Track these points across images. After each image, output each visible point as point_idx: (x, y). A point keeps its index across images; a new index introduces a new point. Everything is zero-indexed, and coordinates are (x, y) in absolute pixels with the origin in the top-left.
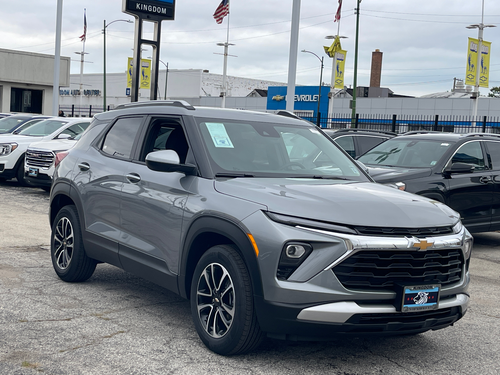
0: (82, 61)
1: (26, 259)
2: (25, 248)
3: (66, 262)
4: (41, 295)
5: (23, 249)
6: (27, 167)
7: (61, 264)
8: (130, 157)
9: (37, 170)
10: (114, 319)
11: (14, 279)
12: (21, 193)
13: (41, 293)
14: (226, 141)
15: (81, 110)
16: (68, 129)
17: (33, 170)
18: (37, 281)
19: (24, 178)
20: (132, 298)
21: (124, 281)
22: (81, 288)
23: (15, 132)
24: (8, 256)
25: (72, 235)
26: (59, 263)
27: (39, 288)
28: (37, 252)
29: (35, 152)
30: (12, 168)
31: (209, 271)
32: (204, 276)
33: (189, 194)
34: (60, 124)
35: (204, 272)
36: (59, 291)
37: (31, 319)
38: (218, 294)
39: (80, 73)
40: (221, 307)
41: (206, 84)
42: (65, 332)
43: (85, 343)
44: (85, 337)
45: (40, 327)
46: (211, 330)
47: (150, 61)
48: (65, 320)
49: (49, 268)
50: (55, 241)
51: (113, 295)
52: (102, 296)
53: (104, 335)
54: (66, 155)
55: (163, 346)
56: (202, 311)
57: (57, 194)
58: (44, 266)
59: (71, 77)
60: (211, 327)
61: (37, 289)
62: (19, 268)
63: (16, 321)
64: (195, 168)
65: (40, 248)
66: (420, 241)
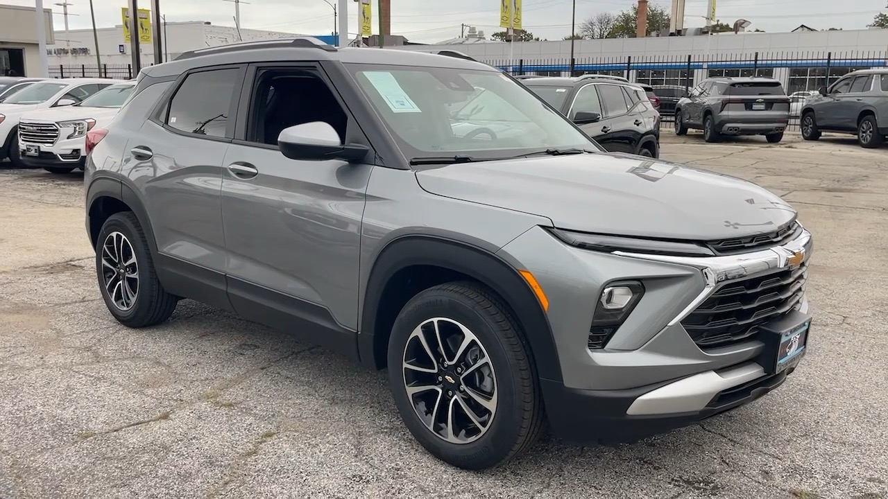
0: (66, 14)
1: (55, 289)
2: (48, 268)
3: (129, 299)
4: (98, 362)
5: (44, 270)
6: (22, 145)
7: (120, 301)
8: (226, 135)
9: (37, 148)
10: (241, 403)
11: (44, 333)
13: (97, 358)
14: (405, 101)
15: (72, 70)
16: (67, 94)
17: (32, 148)
18: (84, 332)
19: (21, 158)
20: (247, 350)
21: (219, 315)
22: (159, 338)
24: (25, 286)
25: (133, 259)
26: (116, 300)
27: (92, 346)
28: (68, 273)
29: (32, 125)
31: (428, 330)
32: (417, 338)
33: (366, 197)
34: (57, 88)
35: (418, 332)
36: (126, 350)
37: (100, 426)
38: (452, 370)
39: (64, 29)
40: (461, 392)
41: (209, 37)
42: (173, 455)
43: (218, 478)
44: (213, 462)
45: (123, 449)
46: (442, 429)
47: (149, 11)
48: (160, 418)
49: (95, 303)
50: (105, 267)
51: (214, 347)
52: (200, 352)
53: (242, 449)
54: (104, 135)
55: (358, 464)
56: (417, 397)
57: (98, 196)
58: (86, 299)
59: (55, 34)
60: (443, 425)
61: (88, 349)
62: (47, 308)
63: (73, 439)
64: (367, 151)
65: (69, 266)
66: (794, 254)
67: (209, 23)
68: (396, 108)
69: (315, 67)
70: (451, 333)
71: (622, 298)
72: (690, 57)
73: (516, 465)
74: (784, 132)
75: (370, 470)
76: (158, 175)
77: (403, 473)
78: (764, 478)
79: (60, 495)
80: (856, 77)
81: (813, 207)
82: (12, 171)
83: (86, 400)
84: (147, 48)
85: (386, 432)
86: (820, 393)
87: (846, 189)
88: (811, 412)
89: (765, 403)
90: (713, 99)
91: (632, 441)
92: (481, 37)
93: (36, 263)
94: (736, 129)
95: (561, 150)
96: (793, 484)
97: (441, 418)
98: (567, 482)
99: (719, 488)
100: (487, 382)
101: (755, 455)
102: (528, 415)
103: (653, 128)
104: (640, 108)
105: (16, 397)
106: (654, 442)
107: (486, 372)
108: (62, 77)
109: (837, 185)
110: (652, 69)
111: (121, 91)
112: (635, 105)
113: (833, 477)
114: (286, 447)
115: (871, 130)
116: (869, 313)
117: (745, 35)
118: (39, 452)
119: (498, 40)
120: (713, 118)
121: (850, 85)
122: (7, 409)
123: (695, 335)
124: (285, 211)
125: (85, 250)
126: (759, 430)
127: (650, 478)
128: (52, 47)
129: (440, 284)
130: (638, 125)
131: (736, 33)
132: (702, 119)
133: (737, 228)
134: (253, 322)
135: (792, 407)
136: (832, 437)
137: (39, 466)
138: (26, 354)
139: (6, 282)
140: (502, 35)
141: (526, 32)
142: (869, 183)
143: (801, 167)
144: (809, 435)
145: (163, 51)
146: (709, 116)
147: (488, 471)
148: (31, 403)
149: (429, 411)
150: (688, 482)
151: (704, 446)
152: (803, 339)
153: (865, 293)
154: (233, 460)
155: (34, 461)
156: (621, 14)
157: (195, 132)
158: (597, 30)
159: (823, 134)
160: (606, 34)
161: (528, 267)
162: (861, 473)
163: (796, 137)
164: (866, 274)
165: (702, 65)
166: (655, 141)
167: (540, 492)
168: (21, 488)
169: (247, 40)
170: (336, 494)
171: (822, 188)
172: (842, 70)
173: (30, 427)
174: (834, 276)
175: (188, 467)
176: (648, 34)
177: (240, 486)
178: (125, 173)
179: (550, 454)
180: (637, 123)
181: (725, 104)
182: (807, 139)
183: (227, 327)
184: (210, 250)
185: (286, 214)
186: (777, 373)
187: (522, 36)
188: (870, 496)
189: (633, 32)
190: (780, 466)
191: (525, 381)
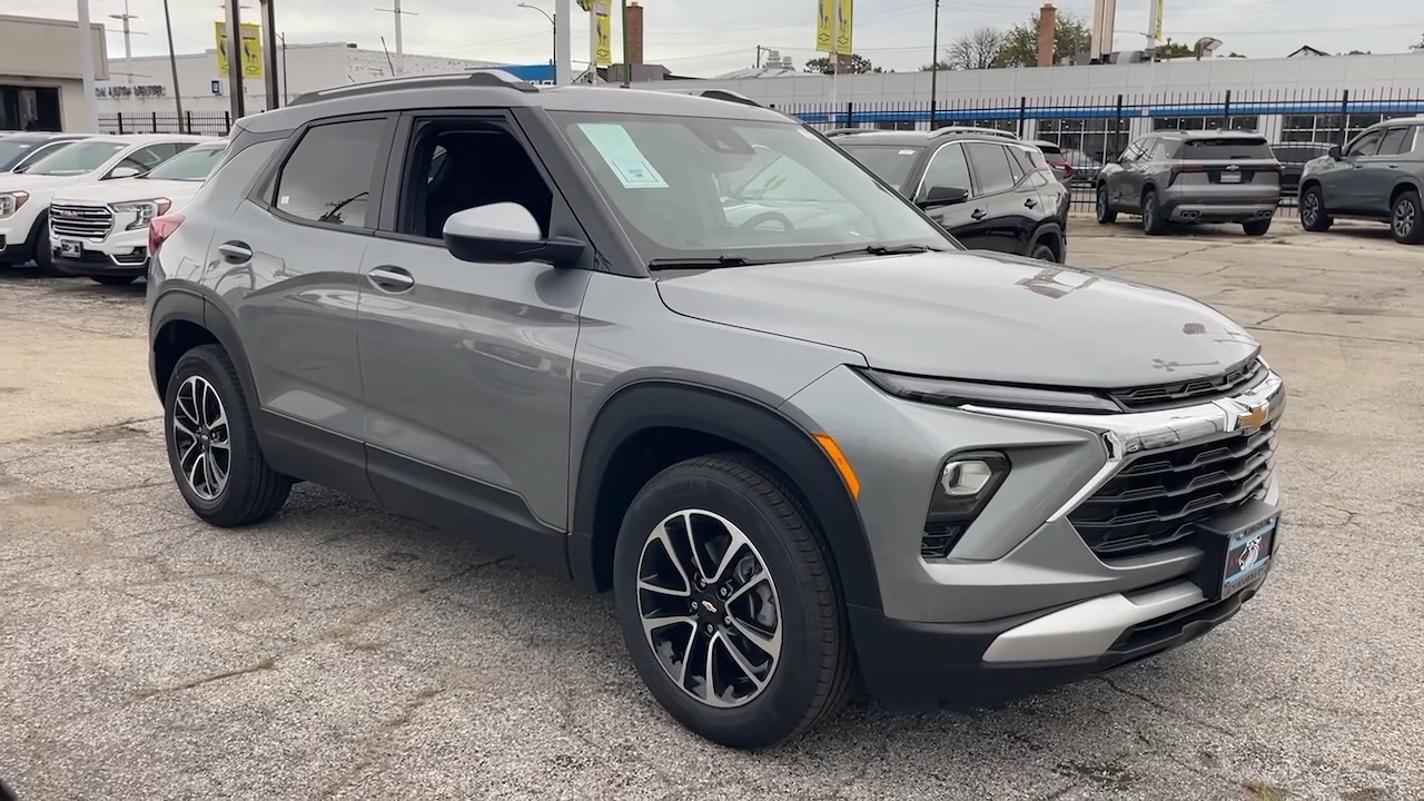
0: (127, 32)
1: (101, 466)
2: (91, 434)
3: (215, 482)
4: (166, 580)
5: (85, 437)
6: (56, 240)
7: (202, 486)
8: (366, 224)
9: (78, 245)
10: (387, 644)
11: (83, 535)
12: (50, 293)
13: (165, 573)
14: (643, 169)
15: (136, 122)
16: (127, 159)
17: (70, 245)
18: (145, 533)
19: (53, 260)
20: (400, 562)
21: (358, 508)
22: (263, 543)
23: (17, 169)
24: (55, 462)
25: (223, 420)
26: (196, 483)
27: (156, 556)
28: (122, 442)
29: (70, 208)
30: (22, 242)
31: (676, 529)
32: (658, 541)
33: (580, 321)
34: (111, 149)
35: (660, 532)
36: (209, 561)
37: (165, 679)
38: (713, 592)
39: (124, 56)
40: (726, 626)
41: (354, 68)
42: (278, 724)
43: (347, 760)
44: (340, 735)
45: (201, 715)
46: (697, 684)
47: (258, 26)
48: (261, 667)
49: (163, 487)
50: (178, 431)
51: (349, 557)
52: (325, 565)
53: (386, 715)
54: (178, 223)
55: (566, 739)
56: (661, 635)
57: (167, 320)
58: (150, 482)
59: (110, 65)
60: (699, 678)
61: (151, 560)
62: (88, 496)
63: (123, 699)
64: (582, 248)
65: (126, 430)
66: (1251, 410)
67: (354, 46)
68: (630, 183)
69: (504, 117)
70: (712, 535)
71: (975, 478)
72: (1120, 98)
73: (814, 741)
74: (1273, 219)
75: (585, 748)
76: (258, 287)
77: (635, 753)
78: (1203, 764)
79: (103, 784)
80: (1387, 131)
81: (1314, 339)
82: (39, 281)
83: (144, 639)
84: (255, 86)
85: (613, 691)
86: (1303, 632)
87: (1368, 310)
88: (1287, 662)
89: (1214, 648)
90: (1157, 166)
91: (998, 705)
92: (788, 66)
93: (72, 426)
94: (1194, 213)
95: (890, 246)
96: (1248, 774)
97: (696, 667)
98: (892, 769)
99: (1131, 779)
100: (767, 610)
101: (1192, 728)
102: (829, 662)
103: (1055, 213)
104: (1035, 180)
105: (37, 633)
106: (1034, 708)
107: (765, 596)
108: (122, 133)
109: (1353, 304)
110: (1062, 118)
111: (213, 154)
112: (1026, 175)
113: (1313, 763)
114: (455, 713)
115: (1413, 214)
116: (1391, 507)
117: (1211, 62)
118: (70, 718)
119: (817, 71)
120: (1157, 196)
121: (1379, 143)
122: (22, 652)
123: (1090, 537)
124: (463, 345)
125: (147, 405)
126: (1202, 689)
127: (1024, 763)
128: (105, 85)
129: (694, 457)
130: (1031, 207)
131: (1198, 59)
132: (1139, 198)
133: (1172, 370)
134: (410, 519)
135: (1255, 654)
136: (1317, 701)
137: (69, 741)
138: (53, 568)
139: (26, 455)
140: (822, 63)
141: (860, 59)
142: (1404, 300)
143: (1297, 275)
144: (1280, 698)
145: (281, 91)
146: (1150, 194)
147: (770, 751)
148: (59, 642)
149: (678, 657)
150: (1083, 770)
151: (1111, 714)
152: (1267, 545)
153: (1387, 475)
154: (370, 732)
155: (61, 733)
156: (1013, 29)
157: (324, 218)
158: (974, 57)
159: (1336, 221)
160: (989, 61)
161: (827, 429)
162: (1359, 756)
163: (1293, 226)
164: (1391, 445)
165: (1141, 112)
166: (1058, 232)
167: (849, 783)
168: (41, 773)
169: (412, 72)
170: (529, 785)
171: (1329, 307)
172: (1366, 118)
173: (58, 680)
174: (1338, 449)
175: (300, 742)
176: (1056, 60)
177: (380, 772)
178: (210, 284)
179: (869, 726)
180: (1030, 203)
181: (1175, 174)
182: (1309, 229)
183: (370, 527)
184: (344, 406)
185: (464, 348)
186: (1223, 598)
187: (852, 65)
188: (1371, 793)
189: (1033, 58)
190: (1231, 745)
191: (825, 609)
